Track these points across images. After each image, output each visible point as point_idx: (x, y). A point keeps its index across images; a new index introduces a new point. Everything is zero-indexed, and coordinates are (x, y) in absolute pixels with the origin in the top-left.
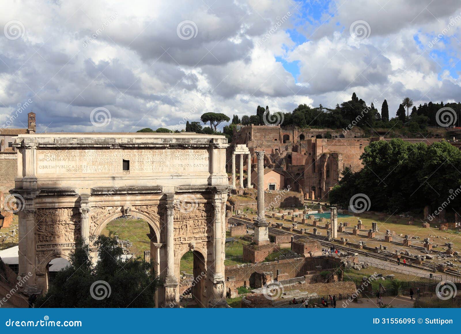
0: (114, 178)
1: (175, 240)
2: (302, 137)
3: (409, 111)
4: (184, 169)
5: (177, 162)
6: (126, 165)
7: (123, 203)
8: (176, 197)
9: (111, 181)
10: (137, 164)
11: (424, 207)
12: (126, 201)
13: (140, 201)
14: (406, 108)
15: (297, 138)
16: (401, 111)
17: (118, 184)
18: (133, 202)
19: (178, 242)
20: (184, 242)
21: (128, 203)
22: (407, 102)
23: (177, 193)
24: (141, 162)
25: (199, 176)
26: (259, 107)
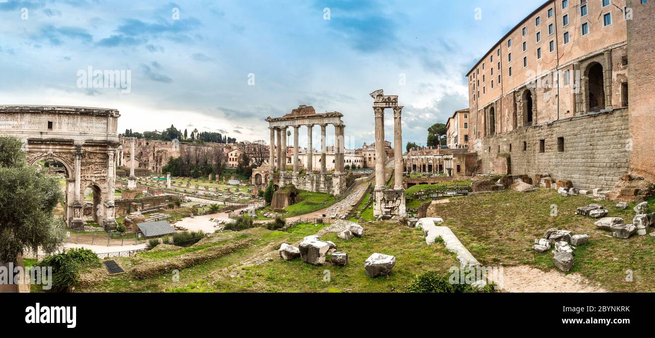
0: (41, 133)
1: (81, 177)
2: (147, 144)
3: (196, 135)
4: (89, 129)
5: (84, 124)
6: (50, 125)
7: (47, 150)
8: (82, 148)
9: (40, 135)
10: (57, 124)
11: (209, 174)
12: (49, 149)
13: (59, 149)
14: (194, 133)
15: (145, 144)
16: (192, 135)
17: (44, 137)
18: (54, 150)
19: (83, 179)
20: (87, 179)
21: (50, 150)
22: (196, 131)
23: (84, 146)
24: (60, 124)
25: (99, 135)
26: (127, 130)
